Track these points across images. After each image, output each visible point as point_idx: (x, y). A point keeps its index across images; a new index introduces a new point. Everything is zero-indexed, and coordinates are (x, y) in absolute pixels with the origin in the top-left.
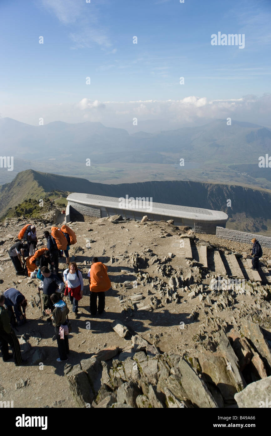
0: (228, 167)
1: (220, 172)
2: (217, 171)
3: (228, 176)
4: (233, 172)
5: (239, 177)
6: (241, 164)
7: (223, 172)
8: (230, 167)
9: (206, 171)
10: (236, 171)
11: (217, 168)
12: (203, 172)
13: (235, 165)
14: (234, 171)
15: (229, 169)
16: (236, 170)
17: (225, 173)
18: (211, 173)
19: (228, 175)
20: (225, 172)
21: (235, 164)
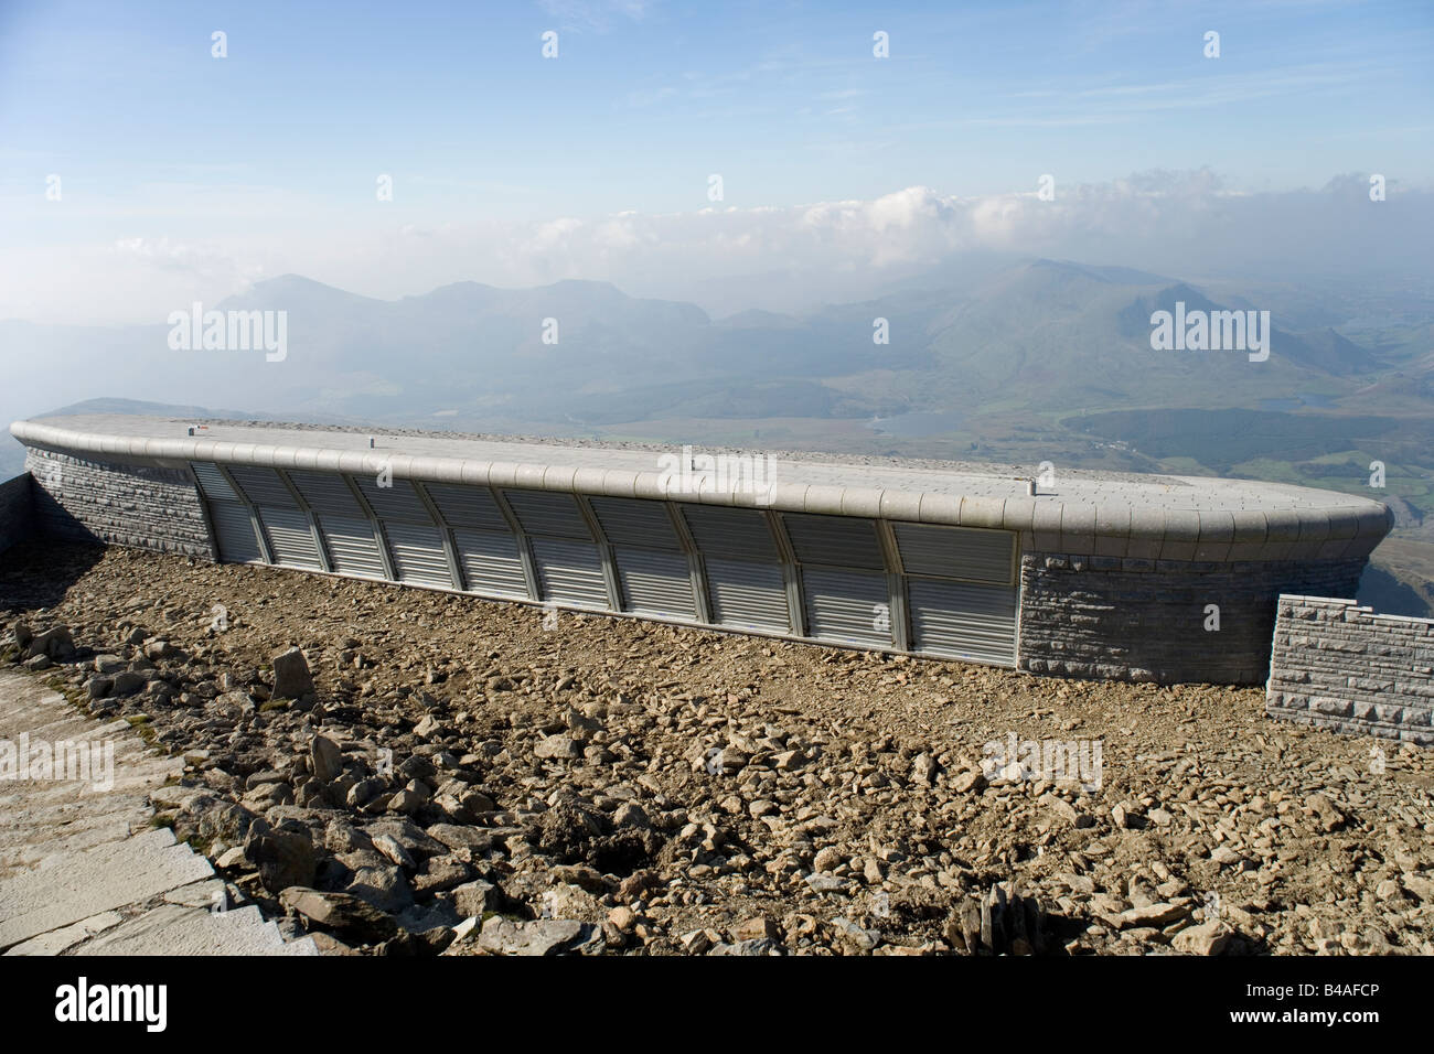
0: (1062, 422)
1: (1032, 443)
2: (1021, 440)
3: (1061, 454)
4: (1079, 440)
5: (1102, 457)
6: (1105, 411)
7: (1044, 440)
8: (1068, 423)
9: (983, 439)
10: (1089, 437)
11: (1020, 429)
12: (972, 444)
13: (1083, 415)
14: (1082, 436)
15: (1066, 429)
16: (1090, 433)
17: (1051, 444)
18: (1002, 445)
19: (1063, 450)
20: (1053, 440)
21: (1083, 412)
